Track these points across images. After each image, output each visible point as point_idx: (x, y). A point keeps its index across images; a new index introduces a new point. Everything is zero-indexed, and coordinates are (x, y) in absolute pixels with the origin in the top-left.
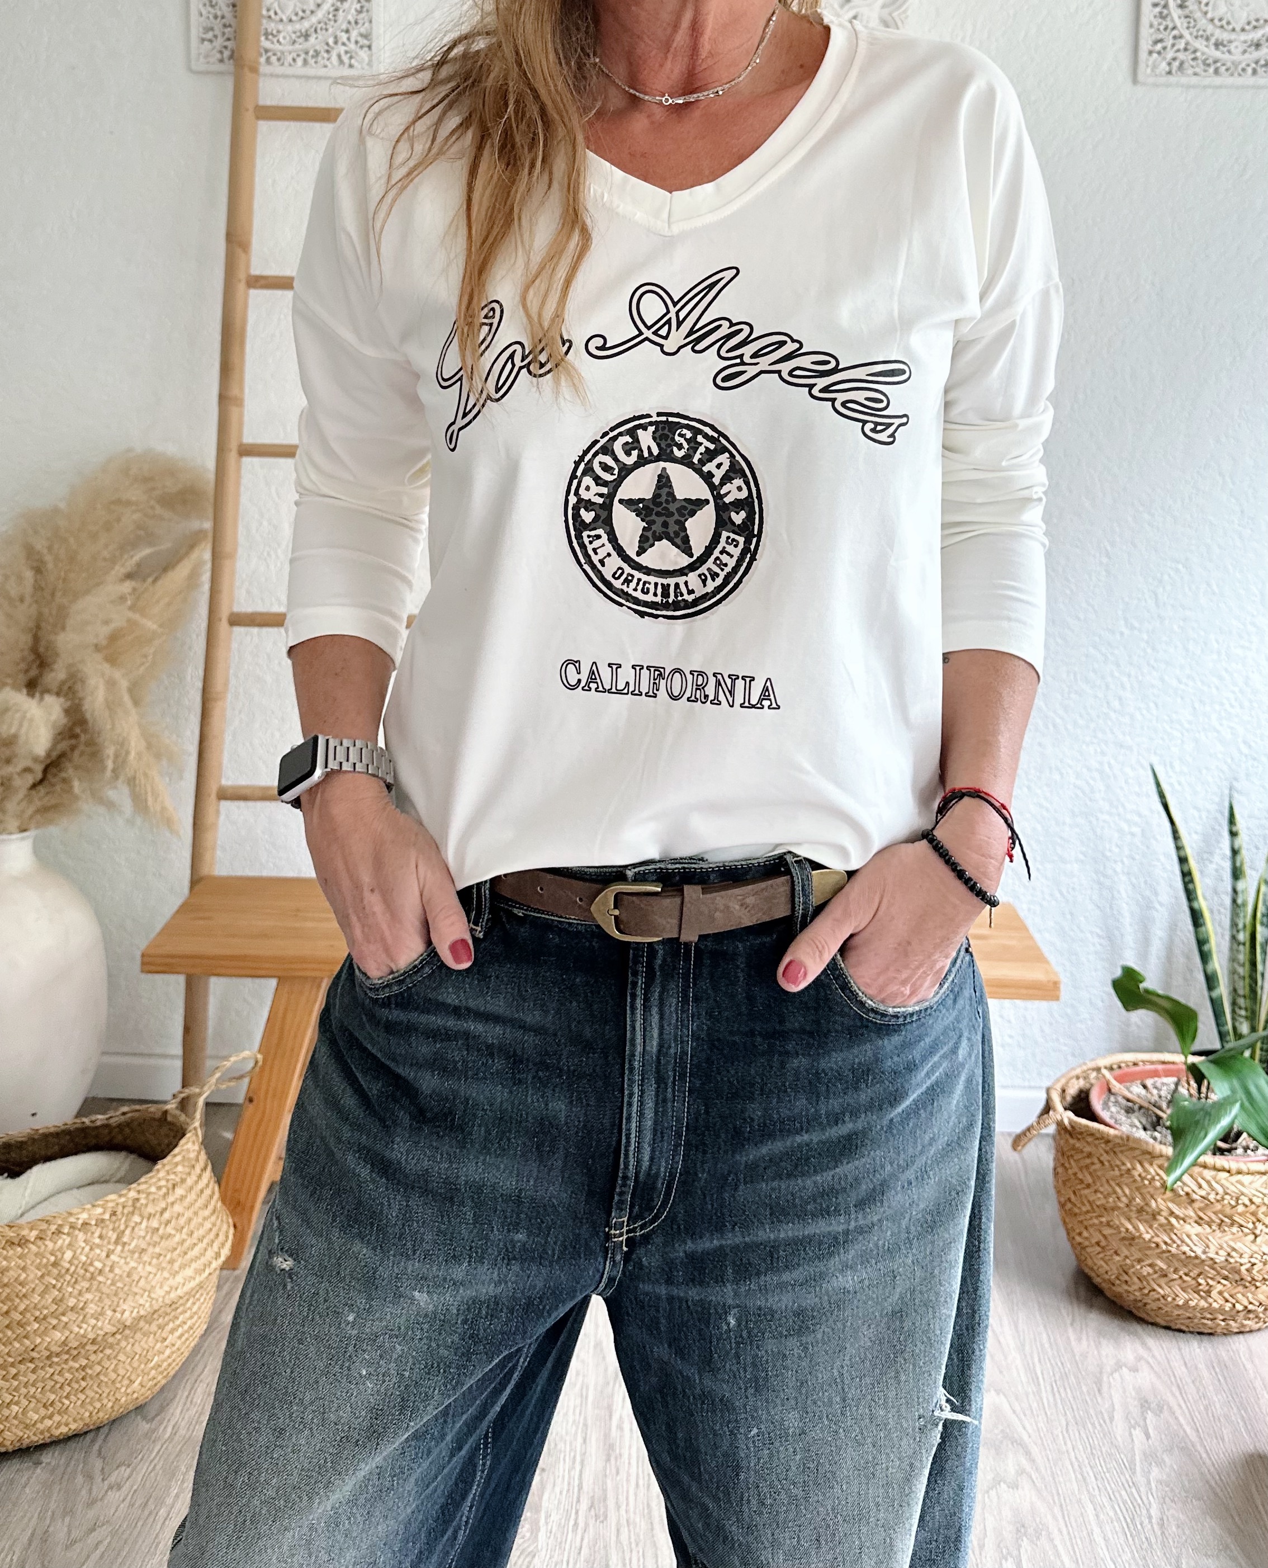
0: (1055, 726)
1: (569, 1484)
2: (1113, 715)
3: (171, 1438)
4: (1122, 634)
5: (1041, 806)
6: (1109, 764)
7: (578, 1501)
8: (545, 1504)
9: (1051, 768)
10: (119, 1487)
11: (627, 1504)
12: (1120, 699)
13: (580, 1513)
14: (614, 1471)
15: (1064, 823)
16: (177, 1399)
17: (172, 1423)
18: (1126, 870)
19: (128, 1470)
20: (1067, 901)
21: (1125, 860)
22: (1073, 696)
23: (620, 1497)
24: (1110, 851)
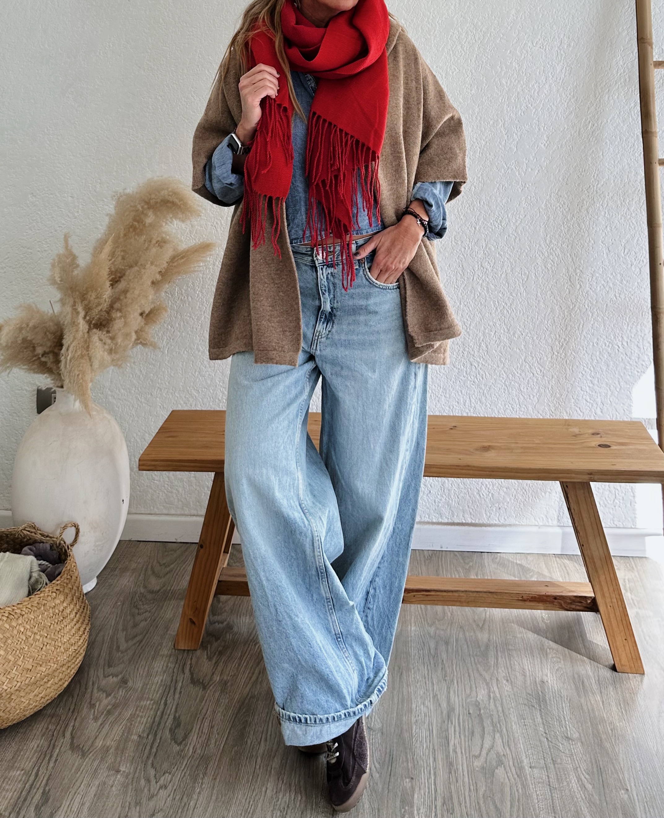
1: (429, 788)
3: (192, 756)
7: (436, 799)
8: (416, 801)
10: (166, 787)
11: (465, 802)
13: (438, 807)
14: (454, 780)
16: (194, 729)
17: (192, 746)
19: (170, 776)
23: (460, 797)
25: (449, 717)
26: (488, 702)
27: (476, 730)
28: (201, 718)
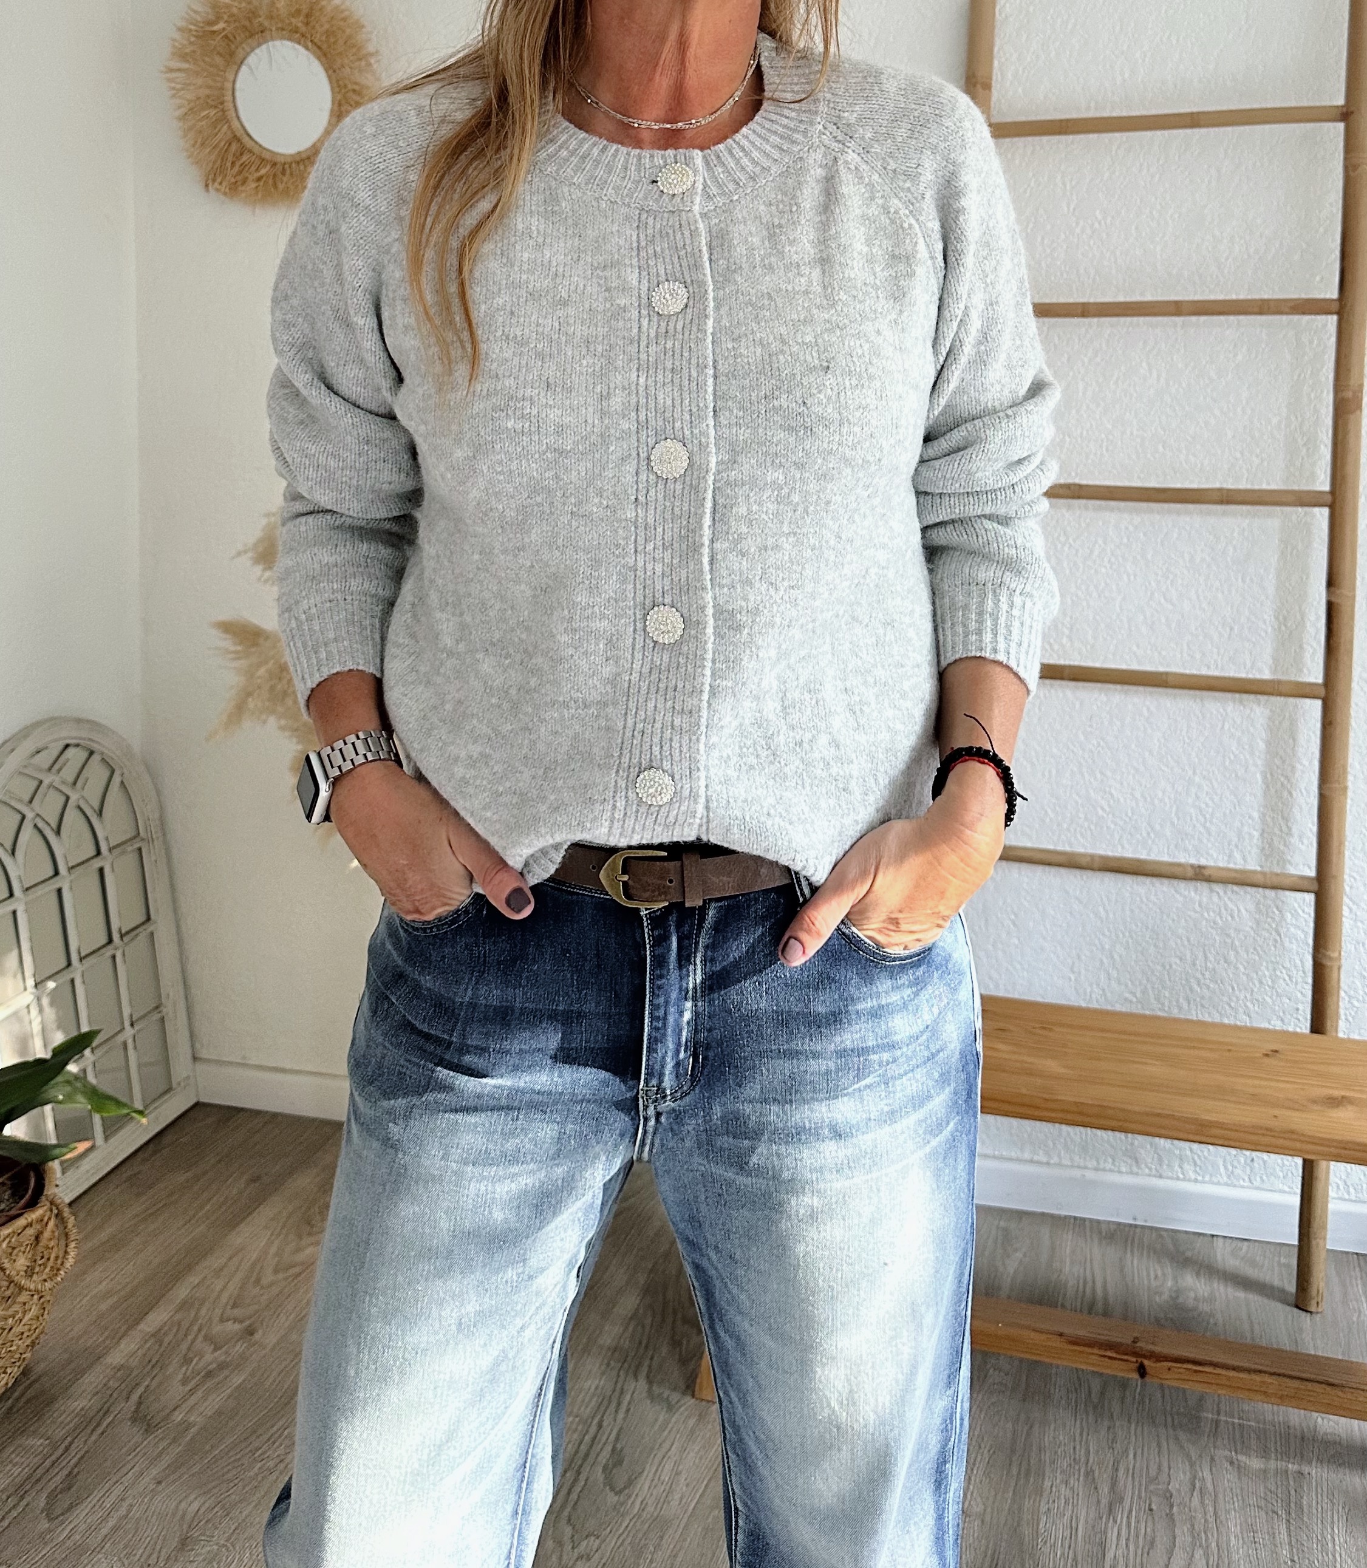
3: (638, 1515)
10: (589, 1559)
16: (646, 1473)
17: (640, 1499)
19: (598, 1542)
25: (1110, 1510)
26: (1189, 1495)
27: (1158, 1539)
28: (660, 1455)
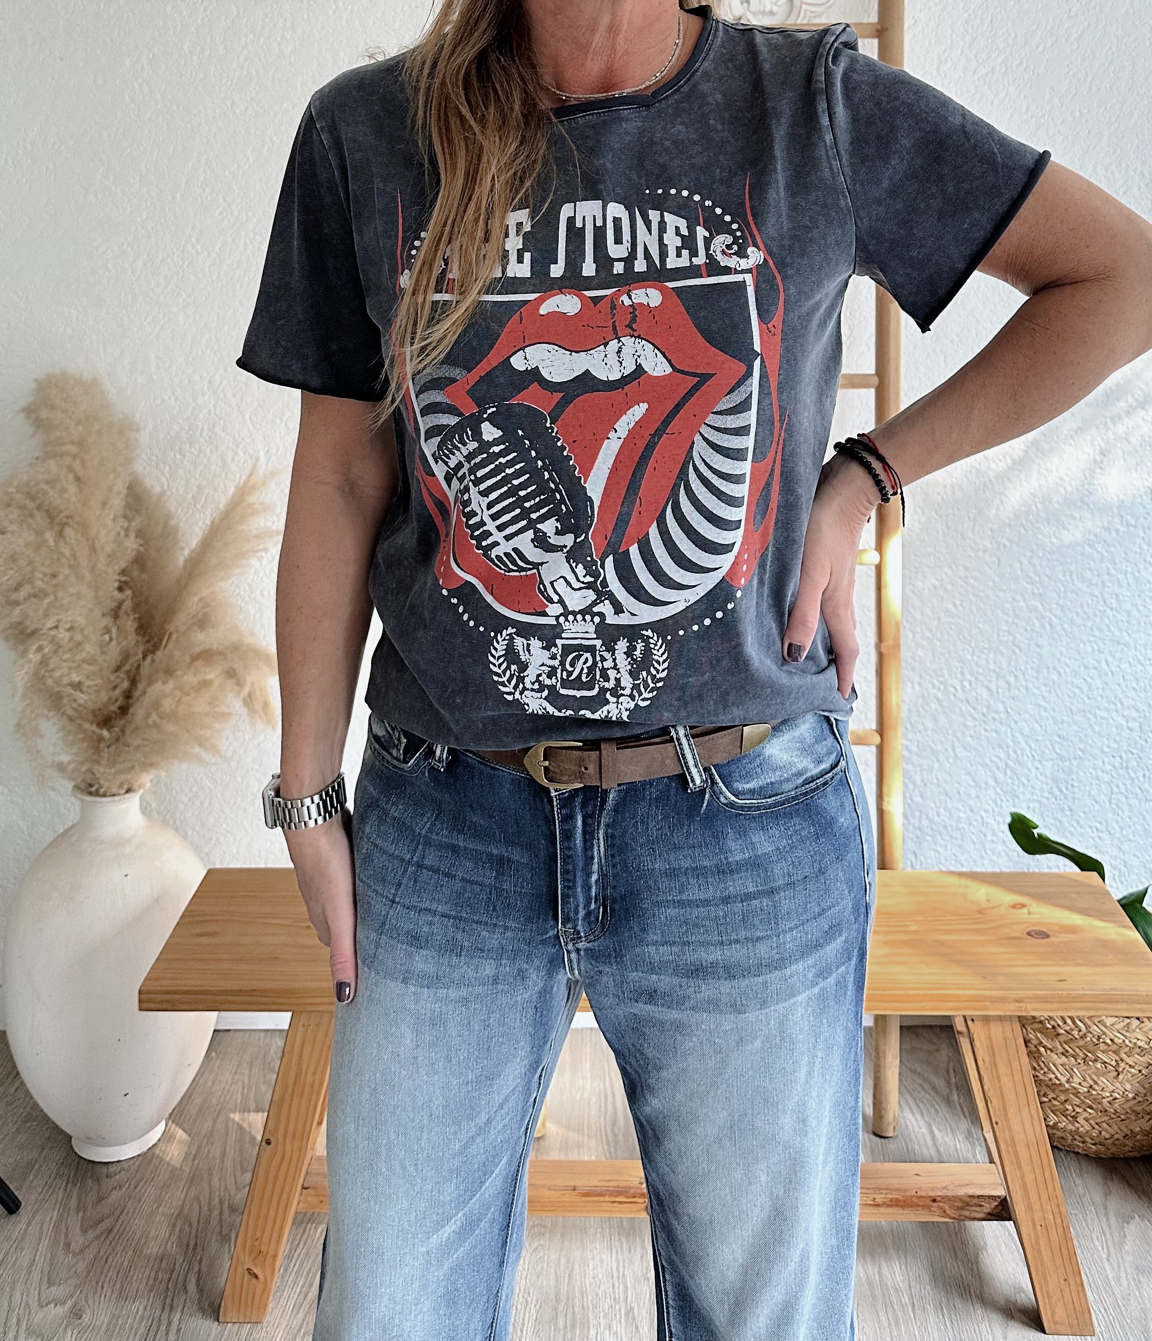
0: (1051, 625)
2: (1109, 611)
4: (1117, 531)
5: (1039, 705)
6: (1106, 661)
9: (1048, 668)
12: (1117, 595)
15: (1062, 722)
18: (1124, 764)
20: (1066, 798)
21: (1124, 755)
22: (1069, 594)
24: (1109, 747)
